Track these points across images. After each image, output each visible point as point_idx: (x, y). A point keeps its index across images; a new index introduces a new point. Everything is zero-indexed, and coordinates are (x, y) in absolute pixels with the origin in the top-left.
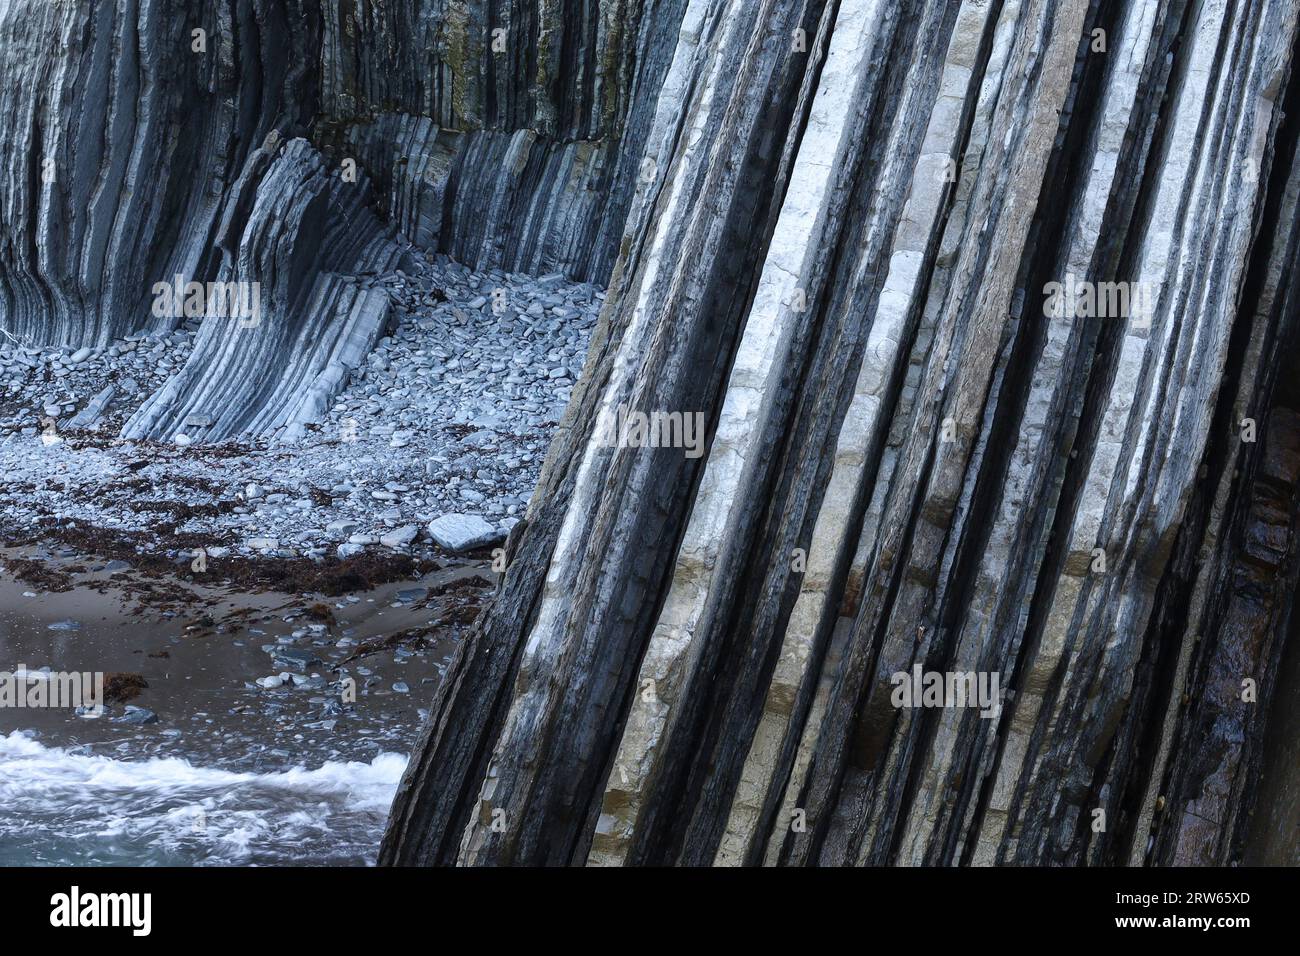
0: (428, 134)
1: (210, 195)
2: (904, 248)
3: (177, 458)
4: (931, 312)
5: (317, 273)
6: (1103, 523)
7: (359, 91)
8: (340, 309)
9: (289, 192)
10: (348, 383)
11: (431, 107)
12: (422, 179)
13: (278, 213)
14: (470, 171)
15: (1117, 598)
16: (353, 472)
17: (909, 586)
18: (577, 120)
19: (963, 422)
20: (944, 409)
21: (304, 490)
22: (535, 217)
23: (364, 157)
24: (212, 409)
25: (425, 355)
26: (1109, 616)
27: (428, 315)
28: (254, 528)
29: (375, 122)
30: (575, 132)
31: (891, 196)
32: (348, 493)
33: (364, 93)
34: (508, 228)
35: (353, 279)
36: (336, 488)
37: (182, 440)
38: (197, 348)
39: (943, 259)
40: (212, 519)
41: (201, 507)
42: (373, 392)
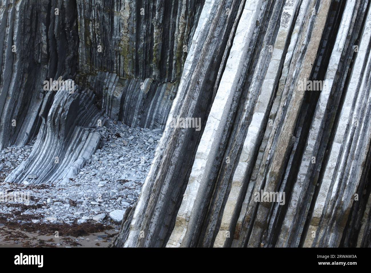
0: (115, 79)
1: (38, 98)
2: (258, 111)
3: (24, 189)
4: (267, 134)
5: (75, 127)
6: (324, 207)
7: (92, 64)
8: (83, 139)
9: (65, 98)
10: (85, 165)
11: (117, 70)
12: (113, 95)
13: (61, 105)
14: (130, 92)
15: (329, 234)
16: (85, 195)
17: (256, 228)
18: (167, 75)
19: (275, 171)
20: (269, 167)
21: (67, 201)
22: (152, 109)
23: (93, 87)
24: (37, 173)
25: (112, 156)
26: (327, 240)
27: (114, 142)
28: (49, 213)
29: (97, 75)
30: (166, 79)
31: (254, 94)
32: (82, 202)
33: (93, 64)
34: (142, 112)
35: (88, 129)
36: (78, 200)
37: (26, 183)
38: (33, 151)
39: (271, 116)
40: (34, 210)
41: (31, 206)
42: (93, 168)
